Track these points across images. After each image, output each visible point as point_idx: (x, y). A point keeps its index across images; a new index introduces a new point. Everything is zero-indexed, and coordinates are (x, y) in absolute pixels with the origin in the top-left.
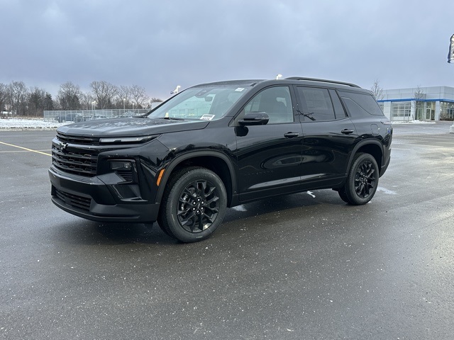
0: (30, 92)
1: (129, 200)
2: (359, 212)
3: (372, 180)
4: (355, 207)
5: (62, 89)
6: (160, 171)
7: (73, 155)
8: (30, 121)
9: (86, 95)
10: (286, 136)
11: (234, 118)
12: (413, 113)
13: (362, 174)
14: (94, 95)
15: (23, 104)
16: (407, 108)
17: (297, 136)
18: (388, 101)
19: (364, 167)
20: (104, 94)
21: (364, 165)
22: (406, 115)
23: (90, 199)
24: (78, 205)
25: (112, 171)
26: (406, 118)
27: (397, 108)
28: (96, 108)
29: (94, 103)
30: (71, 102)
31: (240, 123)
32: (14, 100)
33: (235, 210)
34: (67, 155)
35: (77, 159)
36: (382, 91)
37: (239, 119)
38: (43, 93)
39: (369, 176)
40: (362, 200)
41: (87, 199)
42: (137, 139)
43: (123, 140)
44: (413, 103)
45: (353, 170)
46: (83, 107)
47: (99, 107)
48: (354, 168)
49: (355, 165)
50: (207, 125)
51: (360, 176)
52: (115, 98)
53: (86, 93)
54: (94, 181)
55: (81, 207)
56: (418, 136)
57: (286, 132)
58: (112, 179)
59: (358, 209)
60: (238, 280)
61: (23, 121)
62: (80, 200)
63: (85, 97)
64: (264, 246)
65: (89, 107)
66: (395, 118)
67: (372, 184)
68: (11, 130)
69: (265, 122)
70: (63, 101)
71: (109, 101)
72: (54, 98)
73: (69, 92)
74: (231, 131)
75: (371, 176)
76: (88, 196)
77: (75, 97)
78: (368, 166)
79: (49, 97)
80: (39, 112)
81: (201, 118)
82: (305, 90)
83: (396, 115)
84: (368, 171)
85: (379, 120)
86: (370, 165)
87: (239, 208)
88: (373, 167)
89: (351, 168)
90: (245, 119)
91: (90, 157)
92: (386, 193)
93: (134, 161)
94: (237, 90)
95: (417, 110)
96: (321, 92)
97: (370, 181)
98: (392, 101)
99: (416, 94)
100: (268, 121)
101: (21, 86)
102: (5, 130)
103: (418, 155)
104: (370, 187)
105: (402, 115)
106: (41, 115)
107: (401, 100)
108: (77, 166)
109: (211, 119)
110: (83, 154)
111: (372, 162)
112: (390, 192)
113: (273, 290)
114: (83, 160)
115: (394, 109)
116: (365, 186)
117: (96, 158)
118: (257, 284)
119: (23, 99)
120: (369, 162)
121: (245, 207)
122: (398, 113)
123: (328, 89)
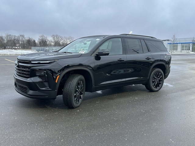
0: (26, 39)
1: (44, 89)
2: (153, 95)
3: (161, 81)
4: (152, 93)
5: (40, 38)
6: (57, 76)
7: (21, 69)
8: (26, 51)
9: (50, 40)
10: (118, 61)
11: (94, 52)
12: (191, 49)
13: (156, 78)
14: (53, 41)
15: (24, 44)
16: (188, 46)
17: (124, 60)
18: (179, 43)
19: (157, 75)
20: (57, 40)
21: (157, 74)
22: (188, 50)
23: (27, 88)
24: (23, 90)
25: (36, 76)
26: (188, 51)
27: (184, 47)
28: (54, 46)
29: (53, 44)
30: (44, 43)
31: (96, 54)
32: (20, 42)
33: (97, 93)
34: (19, 68)
35: (23, 70)
36: (177, 39)
37: (96, 53)
38: (32, 39)
39: (159, 79)
40: (156, 89)
41: (26, 88)
42: (47, 62)
43: (41, 62)
44: (191, 45)
45: (151, 76)
46: (49, 45)
47: (55, 46)
48: (152, 75)
49: (152, 74)
50: (81, 55)
51: (155, 79)
52: (61, 41)
53: (50, 39)
54: (29, 80)
55: (24, 91)
56: (192, 59)
57: (118, 59)
58: (37, 79)
59: (153, 93)
60: (86, 127)
61: (23, 51)
62: (24, 88)
63: (49, 41)
64: (104, 111)
65: (51, 45)
66: (182, 51)
67: (161, 82)
68: (15, 55)
69: (108, 54)
70: (40, 43)
71: (59, 43)
72: (36, 42)
73: (43, 39)
74: (93, 58)
75: (160, 79)
76: (27, 87)
77: (46, 41)
78: (159, 74)
79: (34, 41)
80: (30, 47)
81: (79, 53)
82: (128, 40)
83: (183, 50)
84: (159, 76)
85: (165, 53)
86: (160, 74)
87: (99, 92)
88: (161, 75)
89: (150, 75)
90: (98, 53)
91: (27, 70)
92: (169, 86)
93: (45, 71)
94: (97, 40)
95: (193, 47)
96: (136, 40)
97: (160, 81)
98: (181, 43)
99: (192, 40)
100: (109, 54)
101: (23, 36)
102: (13, 55)
103: (189, 68)
104: (160, 83)
105: (186, 50)
106: (31, 49)
107: (186, 43)
108: (23, 74)
109: (83, 53)
110: (25, 68)
111: (161, 72)
112: (171, 86)
113: (101, 133)
114: (25, 71)
115: (183, 47)
116: (158, 83)
117: (29, 70)
118: (95, 129)
119: (24, 42)
120: (159, 72)
121: (102, 92)
122: (184, 49)
123: (140, 39)
